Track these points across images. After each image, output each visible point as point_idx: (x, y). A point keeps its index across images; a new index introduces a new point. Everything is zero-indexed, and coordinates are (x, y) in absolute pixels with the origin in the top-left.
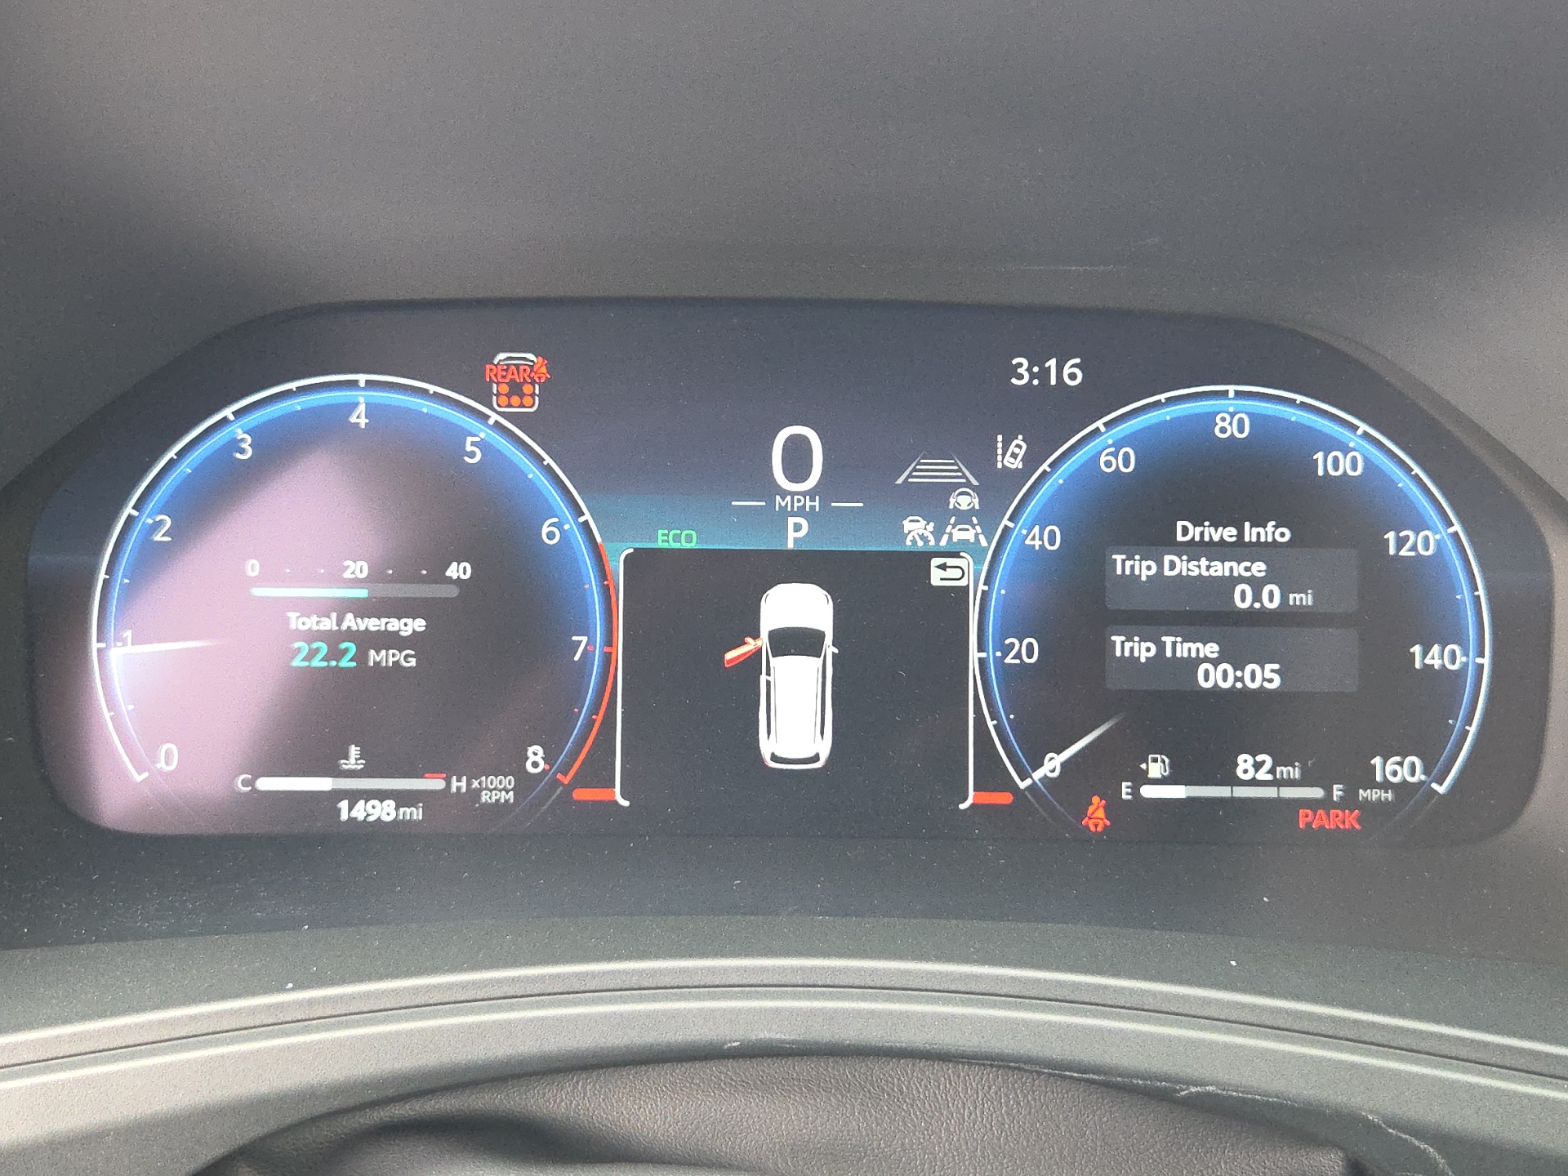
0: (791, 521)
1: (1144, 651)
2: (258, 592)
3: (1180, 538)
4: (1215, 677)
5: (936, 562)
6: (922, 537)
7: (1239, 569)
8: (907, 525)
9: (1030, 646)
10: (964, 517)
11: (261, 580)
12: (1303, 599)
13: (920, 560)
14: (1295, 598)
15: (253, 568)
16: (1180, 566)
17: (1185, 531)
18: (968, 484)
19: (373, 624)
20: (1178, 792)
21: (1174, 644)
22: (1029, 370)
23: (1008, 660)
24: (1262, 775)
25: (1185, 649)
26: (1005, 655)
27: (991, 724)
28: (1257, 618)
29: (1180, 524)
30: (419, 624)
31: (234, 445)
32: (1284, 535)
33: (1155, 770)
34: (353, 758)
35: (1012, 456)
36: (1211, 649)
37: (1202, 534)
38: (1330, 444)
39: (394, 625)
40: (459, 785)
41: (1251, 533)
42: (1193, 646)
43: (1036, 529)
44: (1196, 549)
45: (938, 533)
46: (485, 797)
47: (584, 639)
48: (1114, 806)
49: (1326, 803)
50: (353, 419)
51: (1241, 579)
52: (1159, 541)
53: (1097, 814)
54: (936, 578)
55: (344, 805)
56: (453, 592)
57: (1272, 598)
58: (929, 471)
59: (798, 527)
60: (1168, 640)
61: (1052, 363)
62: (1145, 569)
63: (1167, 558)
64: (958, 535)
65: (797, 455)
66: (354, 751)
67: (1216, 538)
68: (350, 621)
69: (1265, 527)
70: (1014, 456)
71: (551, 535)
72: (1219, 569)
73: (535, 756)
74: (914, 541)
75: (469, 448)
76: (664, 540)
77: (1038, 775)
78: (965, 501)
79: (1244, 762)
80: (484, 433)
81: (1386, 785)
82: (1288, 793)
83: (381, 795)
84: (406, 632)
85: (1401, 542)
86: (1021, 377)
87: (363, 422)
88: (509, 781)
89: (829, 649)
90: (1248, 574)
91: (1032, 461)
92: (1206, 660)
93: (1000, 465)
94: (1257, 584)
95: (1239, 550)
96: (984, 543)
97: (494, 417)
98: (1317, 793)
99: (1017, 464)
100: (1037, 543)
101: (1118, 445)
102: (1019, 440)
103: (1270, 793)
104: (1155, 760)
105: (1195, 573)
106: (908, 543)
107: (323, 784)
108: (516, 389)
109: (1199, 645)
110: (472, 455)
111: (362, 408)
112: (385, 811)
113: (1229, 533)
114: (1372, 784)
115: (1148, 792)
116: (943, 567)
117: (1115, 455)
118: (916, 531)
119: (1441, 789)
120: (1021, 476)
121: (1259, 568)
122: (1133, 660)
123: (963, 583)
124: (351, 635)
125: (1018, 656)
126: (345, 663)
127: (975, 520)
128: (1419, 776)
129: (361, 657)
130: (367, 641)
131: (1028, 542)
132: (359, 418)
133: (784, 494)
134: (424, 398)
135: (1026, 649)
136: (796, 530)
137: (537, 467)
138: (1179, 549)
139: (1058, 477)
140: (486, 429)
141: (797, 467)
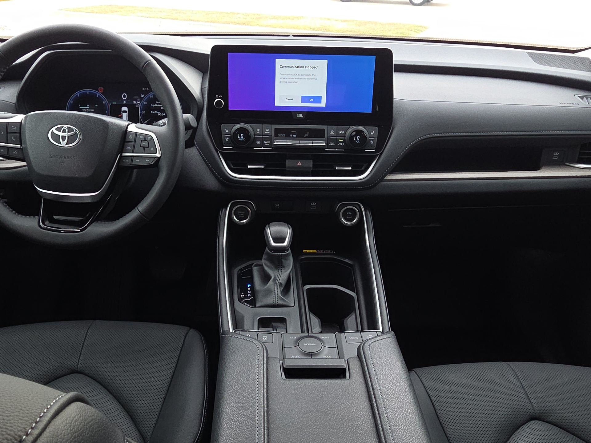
1: (154, 112)
4: (159, 114)
10: (139, 101)
11: (80, 106)
13: (135, 104)
16: (156, 105)
17: (157, 102)
18: (139, 98)
19: (89, 110)
25: (157, 112)
26: (142, 113)
27: (141, 118)
28: (163, 110)
30: (93, 110)
31: (78, 95)
35: (143, 96)
36: (159, 112)
44: (158, 104)
51: (162, 106)
54: (136, 106)
56: (96, 107)
58: (135, 97)
61: (145, 88)
62: (154, 106)
64: (138, 103)
65: (124, 95)
68: (88, 110)
71: (104, 103)
72: (160, 106)
76: (113, 103)
78: (139, 100)
86: (143, 89)
89: (128, 112)
91: (144, 97)
93: (141, 97)
96: (140, 103)
100: (145, 103)
105: (158, 106)
108: (101, 90)
110: (97, 96)
117: (151, 96)
118: (135, 102)
120: (143, 98)
123: (138, 107)
132: (88, 93)
133: (123, 99)
134: (93, 91)
135: (144, 112)
136: (124, 102)
137: (103, 97)
138: (156, 104)
139: (146, 98)
140: (98, 94)
141: (124, 97)
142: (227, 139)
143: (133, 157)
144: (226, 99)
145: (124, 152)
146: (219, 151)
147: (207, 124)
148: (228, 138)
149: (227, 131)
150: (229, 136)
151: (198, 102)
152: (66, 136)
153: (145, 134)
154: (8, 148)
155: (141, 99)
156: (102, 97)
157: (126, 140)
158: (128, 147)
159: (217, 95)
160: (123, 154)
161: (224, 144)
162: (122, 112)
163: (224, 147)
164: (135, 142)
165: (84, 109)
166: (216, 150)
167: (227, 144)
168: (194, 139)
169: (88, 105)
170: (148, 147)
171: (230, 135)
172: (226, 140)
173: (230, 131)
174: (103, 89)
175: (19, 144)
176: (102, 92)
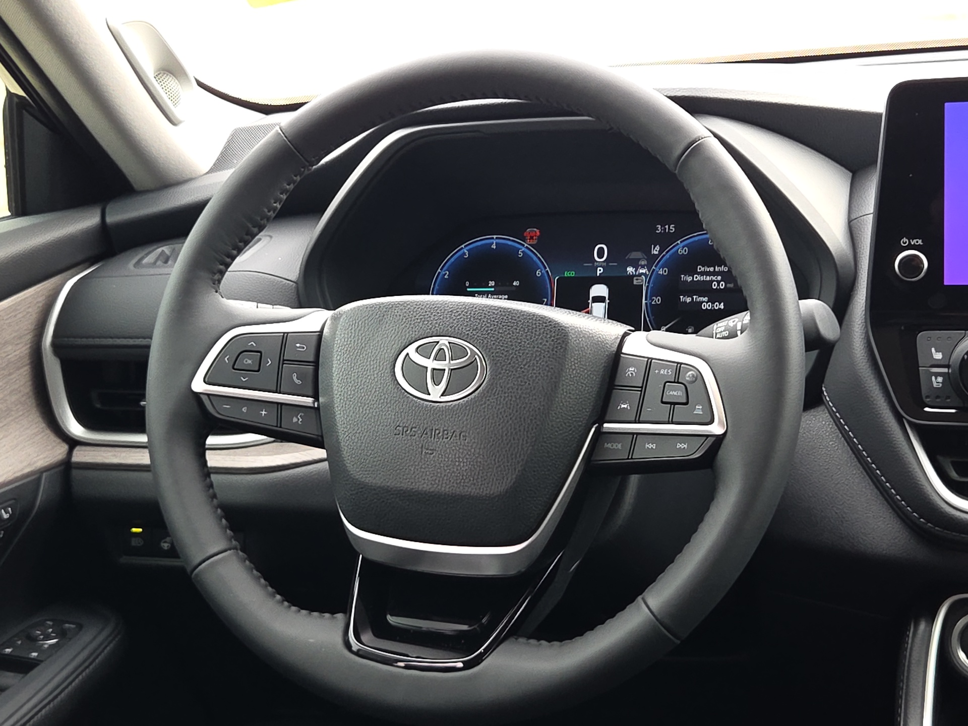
0: (600, 268)
1: (689, 300)
2: (468, 289)
3: (698, 270)
4: (706, 306)
5: (635, 278)
6: (632, 272)
7: (714, 278)
8: (628, 269)
9: (659, 300)
10: (643, 267)
11: (469, 287)
12: (730, 286)
13: (632, 276)
14: (728, 285)
15: (467, 284)
16: (697, 278)
17: (700, 269)
18: (644, 258)
21: (696, 298)
22: (661, 228)
23: (653, 303)
26: (652, 302)
27: (648, 319)
28: (718, 290)
29: (699, 267)
30: (506, 297)
31: (464, 254)
32: (726, 269)
33: (690, 331)
36: (706, 299)
37: (704, 270)
39: (500, 297)
41: (717, 269)
42: (701, 298)
43: (661, 269)
44: (702, 274)
45: (636, 271)
47: (546, 300)
50: (492, 247)
51: (714, 281)
52: (693, 272)
54: (635, 282)
56: (514, 289)
57: (722, 285)
58: (634, 255)
59: (600, 270)
60: (695, 297)
61: (667, 227)
62: (689, 279)
63: (695, 276)
64: (641, 271)
65: (601, 251)
67: (708, 270)
69: (721, 267)
70: (656, 251)
71: (539, 274)
72: (708, 278)
74: (630, 273)
75: (520, 253)
76: (567, 274)
78: (643, 263)
80: (524, 249)
86: (659, 230)
87: (495, 247)
89: (607, 301)
90: (716, 279)
91: (661, 252)
92: (704, 302)
93: (652, 253)
94: (718, 282)
95: (714, 273)
96: (648, 273)
97: (526, 245)
99: (657, 253)
100: (661, 273)
101: (683, 247)
102: (658, 246)
104: (690, 328)
105: (702, 279)
106: (628, 273)
108: (532, 238)
109: (703, 298)
110: (520, 254)
111: (494, 244)
113: (712, 269)
116: (637, 280)
117: (682, 250)
118: (630, 270)
120: (657, 256)
121: (719, 278)
122: (685, 302)
123: (642, 283)
125: (655, 302)
127: (645, 267)
131: (659, 273)
132: (494, 247)
133: (597, 262)
134: (509, 241)
135: (657, 300)
136: (600, 271)
137: (536, 257)
138: (698, 273)
139: (668, 256)
140: (524, 248)
141: (601, 255)
142: (937, 382)
143: (635, 435)
144: (935, 250)
145: (607, 418)
146: (909, 422)
147: (867, 333)
148: (940, 379)
149: (938, 356)
150: (945, 370)
151: (837, 262)
152: (444, 370)
153: (678, 363)
154: (280, 405)
155: (651, 260)
156: (535, 259)
157: (617, 383)
158: (624, 403)
159: (905, 240)
160: (606, 425)
161: (927, 397)
162: (590, 301)
163: (927, 409)
164: (643, 388)
166: (899, 419)
167: (938, 397)
168: (823, 382)
169: (492, 283)
170: (686, 404)
171: (948, 366)
172: (935, 385)
173: (948, 354)
174: (538, 234)
175: (310, 393)
176: (535, 242)
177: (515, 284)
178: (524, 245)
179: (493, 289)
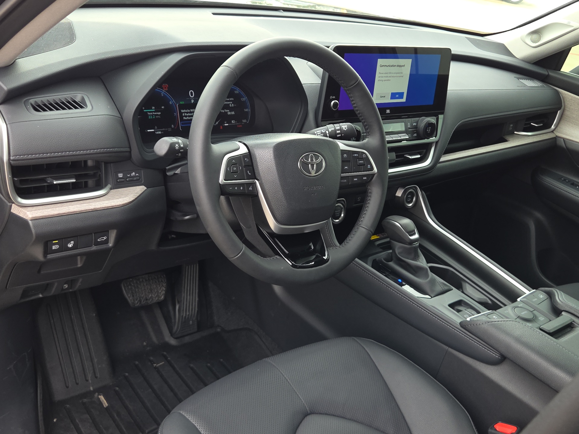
0: (192, 100)
2: (145, 111)
4: (229, 113)
7: (230, 103)
11: (145, 109)
12: (235, 105)
15: (143, 108)
19: (156, 113)
20: (227, 125)
24: (234, 122)
25: (227, 111)
28: (232, 107)
30: (160, 113)
32: (233, 99)
33: (225, 123)
34: (156, 128)
36: (228, 111)
38: (236, 90)
39: (158, 113)
40: (166, 129)
41: (230, 99)
46: (169, 130)
47: (175, 114)
48: (223, 127)
49: (239, 125)
53: (221, 128)
55: (156, 132)
56: (162, 109)
57: (233, 105)
60: (225, 110)
65: (191, 92)
66: (156, 127)
68: (154, 113)
71: (171, 103)
72: (228, 103)
73: (173, 126)
76: (181, 103)
77: (216, 124)
79: (232, 121)
80: (163, 93)
81: (244, 122)
82: (236, 124)
83: (159, 131)
84: (159, 114)
85: (242, 99)
88: (171, 129)
94: (231, 104)
95: (230, 101)
97: (164, 91)
98: (238, 124)
103: (235, 124)
107: (153, 130)
108: (165, 88)
110: (162, 95)
112: (160, 133)
113: (229, 99)
114: (243, 123)
115: (225, 125)
119: (248, 122)
121: (231, 103)
122: (222, 112)
124: (154, 115)
126: (154, 118)
128: (246, 122)
129: (155, 117)
130: (155, 115)
133: (191, 97)
134: (158, 89)
141: (192, 95)
145: (342, 172)
153: (359, 152)
156: (168, 97)
158: (346, 166)
159: (331, 97)
164: (351, 161)
165: (149, 112)
169: (153, 108)
170: (365, 165)
174: (167, 86)
176: (167, 89)
177: (162, 107)
178: (163, 91)
179: (154, 110)
